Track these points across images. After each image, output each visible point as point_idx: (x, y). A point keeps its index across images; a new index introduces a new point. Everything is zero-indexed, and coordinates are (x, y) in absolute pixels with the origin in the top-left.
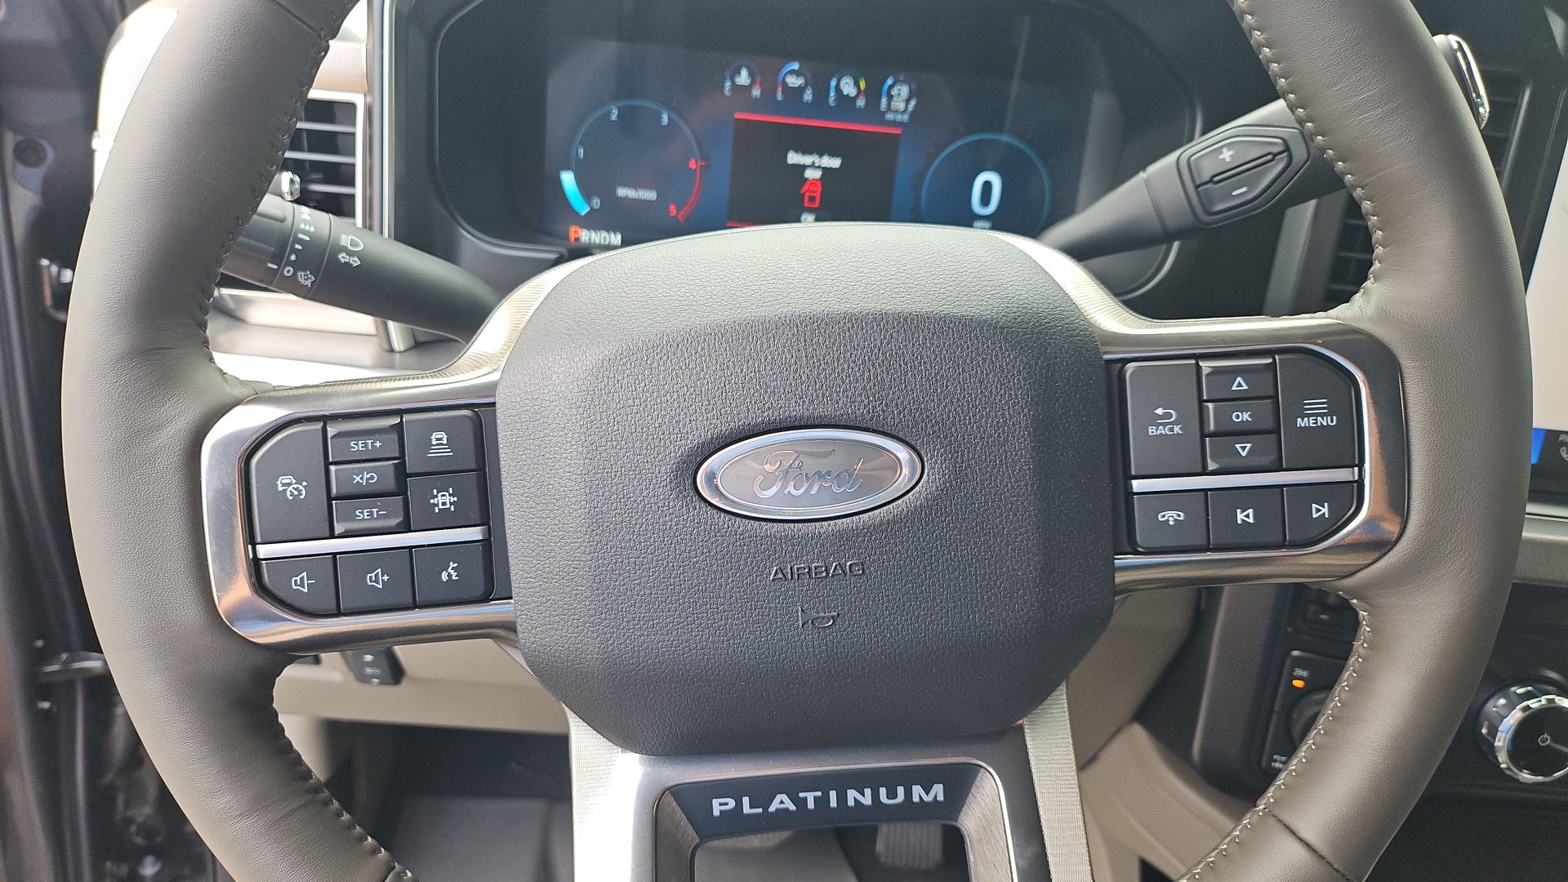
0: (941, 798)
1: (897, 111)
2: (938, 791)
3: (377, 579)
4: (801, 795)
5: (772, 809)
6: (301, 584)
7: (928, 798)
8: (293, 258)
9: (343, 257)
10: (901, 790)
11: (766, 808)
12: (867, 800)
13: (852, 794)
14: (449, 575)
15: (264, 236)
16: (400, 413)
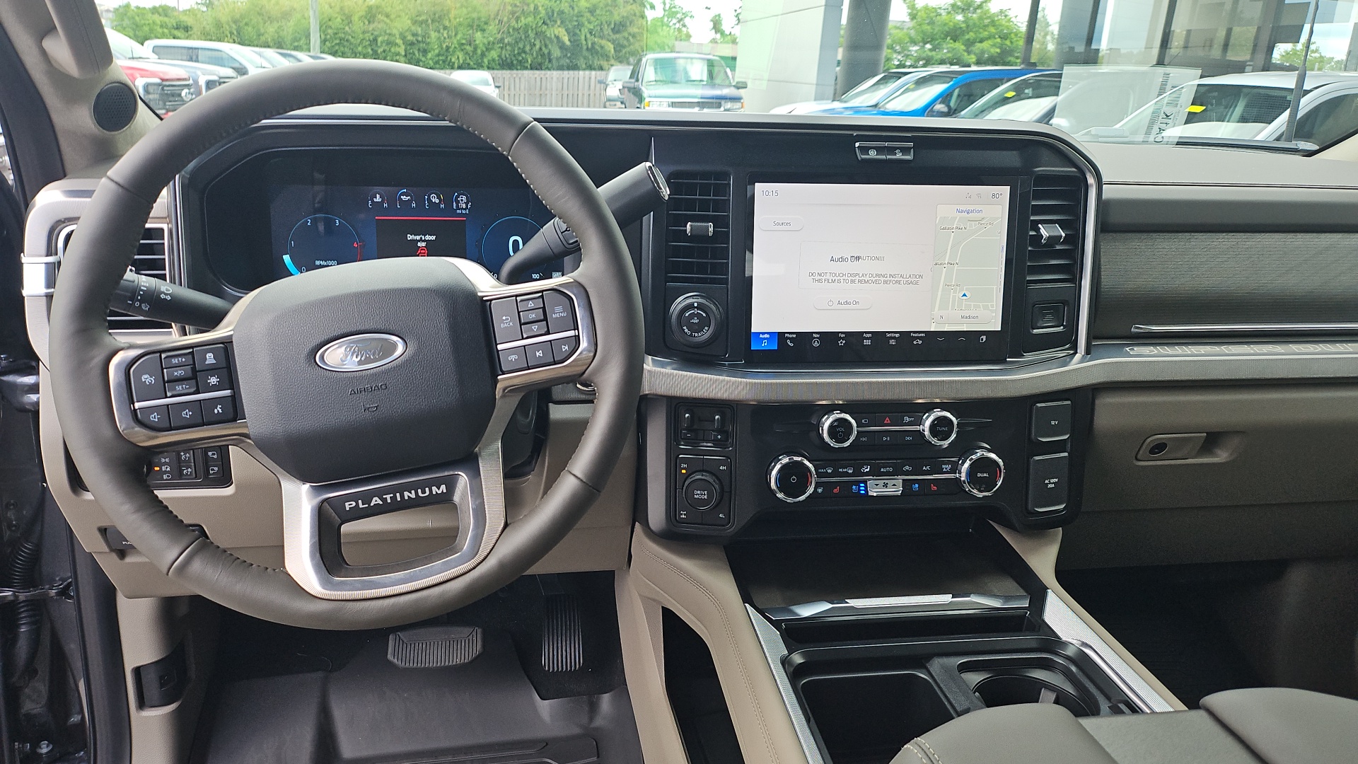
0: (445, 491)
1: (462, 209)
2: (443, 488)
3: (187, 414)
4: (384, 497)
5: (372, 504)
6: (154, 418)
7: (439, 492)
8: (139, 298)
9: (163, 296)
10: (427, 489)
11: (369, 505)
12: (413, 496)
13: (406, 494)
14: (218, 411)
15: (126, 289)
16: (192, 347)
